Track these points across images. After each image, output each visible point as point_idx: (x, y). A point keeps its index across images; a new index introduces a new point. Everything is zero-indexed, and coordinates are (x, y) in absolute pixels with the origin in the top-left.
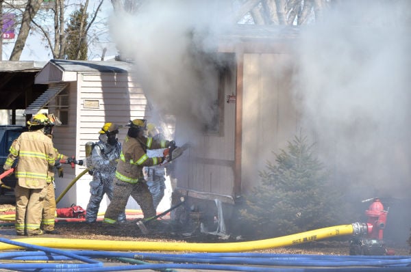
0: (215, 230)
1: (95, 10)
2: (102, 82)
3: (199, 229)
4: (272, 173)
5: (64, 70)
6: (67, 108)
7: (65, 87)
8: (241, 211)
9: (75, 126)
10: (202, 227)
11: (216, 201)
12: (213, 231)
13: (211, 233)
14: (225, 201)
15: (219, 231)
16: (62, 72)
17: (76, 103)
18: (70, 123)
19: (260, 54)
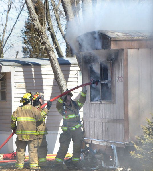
0: (112, 165)
1: (12, 28)
2: (24, 72)
3: (101, 165)
4: (150, 127)
5: (2, 65)
6: (5, 89)
7: (3, 76)
8: (131, 152)
9: (11, 101)
10: (103, 163)
11: (112, 146)
12: (110, 166)
13: (110, 167)
14: (118, 146)
15: (115, 166)
16: (1, 66)
17: (11, 86)
18: (7, 99)
19: (138, 49)
